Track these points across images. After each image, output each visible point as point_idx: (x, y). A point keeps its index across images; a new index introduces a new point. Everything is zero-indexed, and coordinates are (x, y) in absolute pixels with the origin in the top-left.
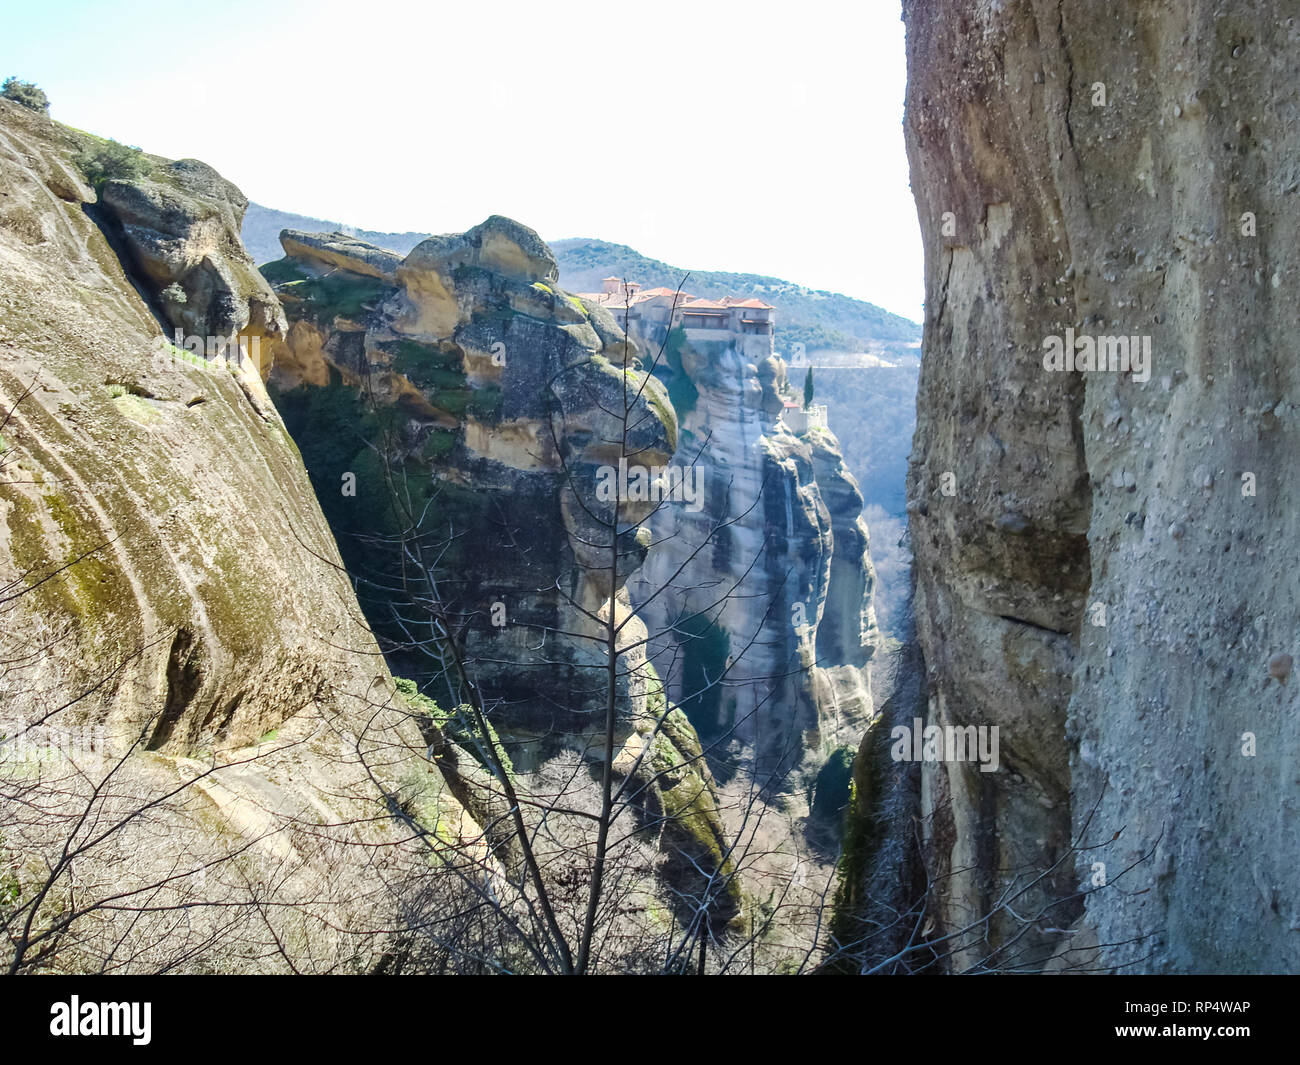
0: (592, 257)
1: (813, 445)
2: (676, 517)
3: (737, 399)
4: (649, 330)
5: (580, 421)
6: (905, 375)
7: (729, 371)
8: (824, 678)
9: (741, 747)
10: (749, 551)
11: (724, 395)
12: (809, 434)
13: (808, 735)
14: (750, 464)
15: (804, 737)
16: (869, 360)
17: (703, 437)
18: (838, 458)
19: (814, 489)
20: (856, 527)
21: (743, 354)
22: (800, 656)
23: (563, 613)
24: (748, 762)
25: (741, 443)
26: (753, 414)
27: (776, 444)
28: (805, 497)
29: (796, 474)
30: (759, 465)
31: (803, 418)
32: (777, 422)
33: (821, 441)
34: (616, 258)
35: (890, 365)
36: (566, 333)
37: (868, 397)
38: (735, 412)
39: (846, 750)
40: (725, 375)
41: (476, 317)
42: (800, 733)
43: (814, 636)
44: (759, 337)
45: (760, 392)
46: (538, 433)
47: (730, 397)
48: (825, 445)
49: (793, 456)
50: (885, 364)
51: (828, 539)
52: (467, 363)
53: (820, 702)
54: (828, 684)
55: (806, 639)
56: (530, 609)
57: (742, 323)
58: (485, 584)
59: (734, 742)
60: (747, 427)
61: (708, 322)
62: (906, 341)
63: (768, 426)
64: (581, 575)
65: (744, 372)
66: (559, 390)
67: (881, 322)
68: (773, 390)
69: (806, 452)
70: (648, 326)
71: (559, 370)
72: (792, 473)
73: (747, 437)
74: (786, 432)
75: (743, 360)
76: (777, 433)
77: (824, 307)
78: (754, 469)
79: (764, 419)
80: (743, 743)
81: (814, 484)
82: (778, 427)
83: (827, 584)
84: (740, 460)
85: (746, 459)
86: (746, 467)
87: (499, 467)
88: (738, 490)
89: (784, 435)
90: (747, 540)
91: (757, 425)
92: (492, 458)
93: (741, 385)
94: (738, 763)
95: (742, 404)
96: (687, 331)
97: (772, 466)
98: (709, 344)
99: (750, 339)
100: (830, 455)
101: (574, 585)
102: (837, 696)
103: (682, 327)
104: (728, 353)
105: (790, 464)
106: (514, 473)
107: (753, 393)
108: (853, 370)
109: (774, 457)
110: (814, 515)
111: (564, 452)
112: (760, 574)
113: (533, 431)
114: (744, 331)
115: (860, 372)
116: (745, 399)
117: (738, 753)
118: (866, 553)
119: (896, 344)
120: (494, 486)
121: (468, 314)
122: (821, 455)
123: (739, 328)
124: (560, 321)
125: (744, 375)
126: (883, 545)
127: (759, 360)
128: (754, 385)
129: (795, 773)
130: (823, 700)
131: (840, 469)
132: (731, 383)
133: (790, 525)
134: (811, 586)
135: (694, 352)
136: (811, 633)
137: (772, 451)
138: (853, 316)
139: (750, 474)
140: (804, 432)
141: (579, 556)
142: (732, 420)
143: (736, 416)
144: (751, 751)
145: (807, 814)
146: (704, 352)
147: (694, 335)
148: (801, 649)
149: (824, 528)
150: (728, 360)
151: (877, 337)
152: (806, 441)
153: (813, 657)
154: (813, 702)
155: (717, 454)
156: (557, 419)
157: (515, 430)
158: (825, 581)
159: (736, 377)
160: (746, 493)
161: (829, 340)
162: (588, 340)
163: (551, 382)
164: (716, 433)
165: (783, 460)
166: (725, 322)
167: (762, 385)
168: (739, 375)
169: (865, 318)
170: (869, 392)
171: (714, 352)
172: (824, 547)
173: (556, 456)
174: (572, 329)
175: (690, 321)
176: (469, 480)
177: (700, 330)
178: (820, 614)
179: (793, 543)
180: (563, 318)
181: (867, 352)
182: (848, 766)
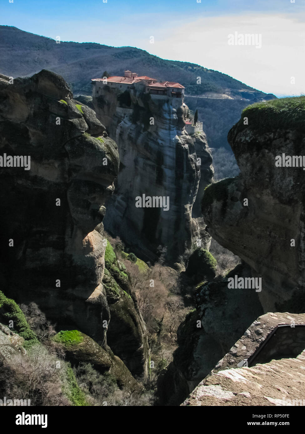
0: (133, 54)
1: (196, 138)
2: (144, 164)
3: (168, 121)
4: (138, 94)
5: (76, 161)
6: (236, 102)
7: (166, 111)
8: (195, 222)
9: (163, 248)
10: (169, 177)
11: (163, 120)
12: (195, 134)
13: (187, 243)
14: (172, 146)
15: (186, 244)
16: (225, 96)
17: (155, 135)
18: (205, 144)
19: (195, 155)
20: (209, 168)
21: (171, 105)
22: (186, 215)
23: (67, 241)
24: (165, 253)
25: (169, 138)
26: (174, 127)
27: (182, 138)
28: (191, 158)
29: (188, 150)
30: (174, 147)
31: (193, 128)
32: (183, 130)
33: (199, 137)
34: (141, 55)
35: (232, 98)
36: (72, 123)
37: (223, 109)
38: (167, 126)
39: (200, 250)
40: (164, 112)
41: (35, 113)
42: (184, 242)
43: (191, 208)
44: (178, 99)
45: (177, 119)
46: (58, 166)
47: (166, 121)
48: (200, 138)
49: (188, 143)
50: (230, 98)
51: (199, 174)
52: (30, 134)
53: (192, 231)
54: (196, 224)
55: (188, 209)
56: (54, 240)
57: (172, 93)
58: (34, 229)
59: (160, 246)
60: (171, 132)
61: (159, 92)
62: (238, 89)
63: (179, 132)
64: (75, 226)
65: (171, 112)
66: (68, 148)
67: (230, 82)
68: (182, 118)
69: (193, 141)
70: (138, 92)
71: (69, 139)
72: (187, 149)
73: (171, 136)
74: (186, 134)
75: (171, 107)
76: (182, 135)
77: (212, 76)
78: (173, 148)
79: (178, 129)
80: (163, 246)
81: (195, 154)
82: (183, 132)
83: (197, 190)
84: (168, 144)
85: (170, 144)
86: (170, 147)
87: (42, 179)
88: (167, 155)
89: (185, 135)
90: (169, 173)
91: (175, 131)
92: (39, 175)
93: (170, 116)
94: (162, 253)
95: (170, 123)
96: (151, 95)
97: (179, 147)
98: (159, 100)
99: (174, 100)
100: (201, 142)
101: (72, 230)
102: (199, 228)
103: (150, 93)
104: (166, 105)
105: (186, 146)
106: (48, 182)
107: (174, 120)
108: (219, 100)
109: (180, 144)
110: (194, 165)
111: (70, 175)
112: (173, 186)
113: (56, 165)
114: (173, 96)
115: (221, 100)
116: (171, 122)
117: (161, 250)
118: (213, 178)
119: (235, 90)
120: (40, 188)
121: (32, 112)
122: (198, 142)
123: (170, 95)
124: (71, 117)
125: (171, 113)
126: (224, 161)
127: (177, 107)
128: (175, 116)
129: (181, 257)
130: (193, 229)
131: (205, 148)
132: (167, 116)
133: (185, 169)
134: (191, 191)
135: (153, 103)
136: (190, 207)
137: (180, 141)
138: (221, 79)
139: (171, 150)
140: (193, 133)
141: (74, 219)
142: (166, 129)
143: (167, 128)
144: (166, 249)
145: (185, 271)
146: (157, 104)
147: (154, 97)
148: (186, 213)
149: (197, 170)
150: (166, 107)
151: (229, 87)
152: (193, 137)
153: (191, 215)
154: (190, 231)
155: (160, 142)
156: (66, 160)
157: (49, 164)
158: (197, 188)
159: (168, 114)
160: (170, 157)
161: (211, 89)
162: (81, 126)
163: (64, 145)
164: (160, 133)
165: (184, 145)
166: (166, 92)
167: (178, 117)
168: (170, 113)
169: (225, 80)
170: (224, 108)
171: (161, 103)
172: (197, 176)
173: (67, 176)
174: (75, 121)
175: (152, 91)
176: (30, 184)
177: (156, 95)
178: (194, 200)
179: (185, 175)
180: (72, 116)
181: (224, 93)
182: (200, 255)
